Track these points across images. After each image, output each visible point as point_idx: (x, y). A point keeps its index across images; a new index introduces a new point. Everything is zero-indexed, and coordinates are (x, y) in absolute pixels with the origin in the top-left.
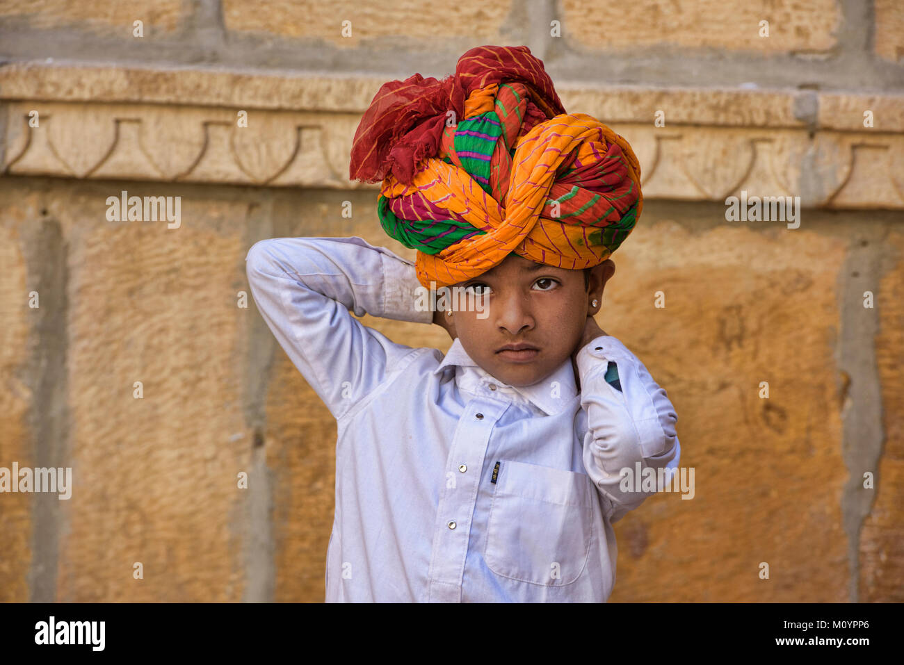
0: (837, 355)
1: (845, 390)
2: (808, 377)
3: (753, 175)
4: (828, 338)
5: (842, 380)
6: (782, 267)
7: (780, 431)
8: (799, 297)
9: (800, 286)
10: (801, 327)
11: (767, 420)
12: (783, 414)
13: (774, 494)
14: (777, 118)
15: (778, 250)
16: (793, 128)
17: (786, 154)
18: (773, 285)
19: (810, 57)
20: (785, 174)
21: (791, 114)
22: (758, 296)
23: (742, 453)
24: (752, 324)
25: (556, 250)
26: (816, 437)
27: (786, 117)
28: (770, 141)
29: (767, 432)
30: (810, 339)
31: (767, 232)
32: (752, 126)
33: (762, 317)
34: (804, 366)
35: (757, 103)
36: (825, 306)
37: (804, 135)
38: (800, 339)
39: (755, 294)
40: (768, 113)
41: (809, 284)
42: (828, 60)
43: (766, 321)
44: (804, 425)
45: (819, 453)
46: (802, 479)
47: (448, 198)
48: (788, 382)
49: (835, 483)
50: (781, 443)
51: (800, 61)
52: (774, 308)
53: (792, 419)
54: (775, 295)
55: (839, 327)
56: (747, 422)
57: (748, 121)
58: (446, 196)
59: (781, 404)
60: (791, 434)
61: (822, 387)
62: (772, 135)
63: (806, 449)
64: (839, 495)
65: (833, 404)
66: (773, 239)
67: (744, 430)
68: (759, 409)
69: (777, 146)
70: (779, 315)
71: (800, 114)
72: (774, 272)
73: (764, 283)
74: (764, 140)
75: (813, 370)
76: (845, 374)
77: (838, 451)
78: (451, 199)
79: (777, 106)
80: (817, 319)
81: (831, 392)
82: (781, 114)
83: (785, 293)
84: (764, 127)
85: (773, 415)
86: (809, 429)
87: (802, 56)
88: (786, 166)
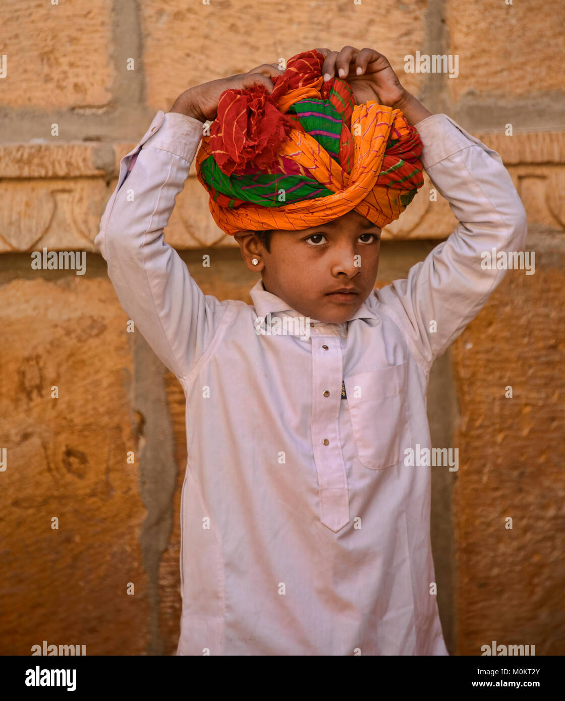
0: (132, 395)
1: (140, 430)
2: (105, 420)
3: (54, 224)
4: (121, 379)
5: (136, 419)
6: (78, 314)
7: (81, 475)
8: (94, 342)
9: (94, 332)
10: (97, 372)
11: (68, 465)
12: (83, 459)
13: (77, 539)
14: (78, 168)
15: (72, 298)
16: (93, 177)
17: (85, 203)
18: (68, 333)
19: (88, 112)
20: (85, 222)
21: (90, 164)
22: (55, 344)
23: (46, 501)
24: (50, 373)
25: (379, 208)
26: (115, 478)
27: (86, 166)
28: (69, 191)
29: (69, 477)
30: (105, 383)
31: (61, 282)
32: (55, 178)
33: (59, 365)
34: (102, 410)
35: (58, 155)
36: (119, 349)
37: (102, 183)
38: (97, 384)
39: (52, 343)
40: (69, 164)
41: (103, 329)
42: (106, 113)
43: (63, 369)
44: (103, 467)
45: (117, 494)
46: (104, 520)
47: (299, 153)
48: (87, 426)
49: (134, 522)
50: (82, 487)
51: (81, 116)
52: (71, 355)
53: (92, 462)
54: (71, 342)
55: (132, 368)
56: (49, 470)
57: (50, 174)
58: (297, 153)
59: (81, 448)
60: (92, 478)
61: (119, 428)
62: (71, 185)
63: (107, 490)
64: (138, 532)
65: (130, 444)
66: (67, 288)
67: (47, 479)
68: (60, 457)
69: (77, 195)
70: (75, 362)
71: (100, 163)
72: (69, 320)
73: (60, 332)
74: (64, 191)
75: (110, 413)
76: (139, 413)
77: (135, 490)
78: (301, 155)
79: (76, 157)
80: (112, 362)
81: (127, 432)
82: (81, 164)
83: (79, 339)
84: (65, 178)
85: (73, 460)
86: (108, 470)
87: (81, 111)
88: (86, 214)
